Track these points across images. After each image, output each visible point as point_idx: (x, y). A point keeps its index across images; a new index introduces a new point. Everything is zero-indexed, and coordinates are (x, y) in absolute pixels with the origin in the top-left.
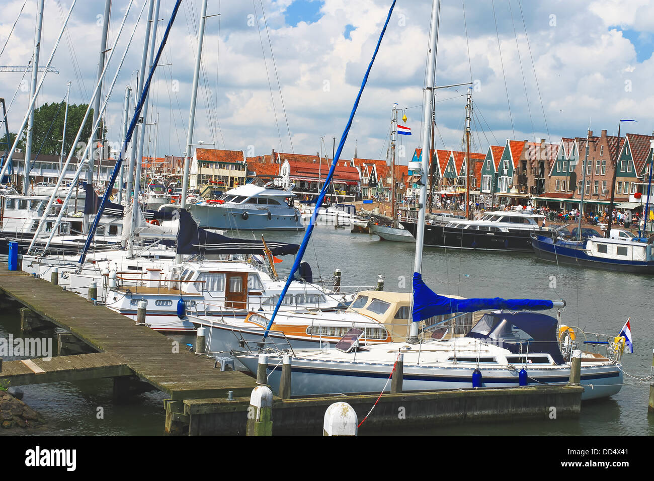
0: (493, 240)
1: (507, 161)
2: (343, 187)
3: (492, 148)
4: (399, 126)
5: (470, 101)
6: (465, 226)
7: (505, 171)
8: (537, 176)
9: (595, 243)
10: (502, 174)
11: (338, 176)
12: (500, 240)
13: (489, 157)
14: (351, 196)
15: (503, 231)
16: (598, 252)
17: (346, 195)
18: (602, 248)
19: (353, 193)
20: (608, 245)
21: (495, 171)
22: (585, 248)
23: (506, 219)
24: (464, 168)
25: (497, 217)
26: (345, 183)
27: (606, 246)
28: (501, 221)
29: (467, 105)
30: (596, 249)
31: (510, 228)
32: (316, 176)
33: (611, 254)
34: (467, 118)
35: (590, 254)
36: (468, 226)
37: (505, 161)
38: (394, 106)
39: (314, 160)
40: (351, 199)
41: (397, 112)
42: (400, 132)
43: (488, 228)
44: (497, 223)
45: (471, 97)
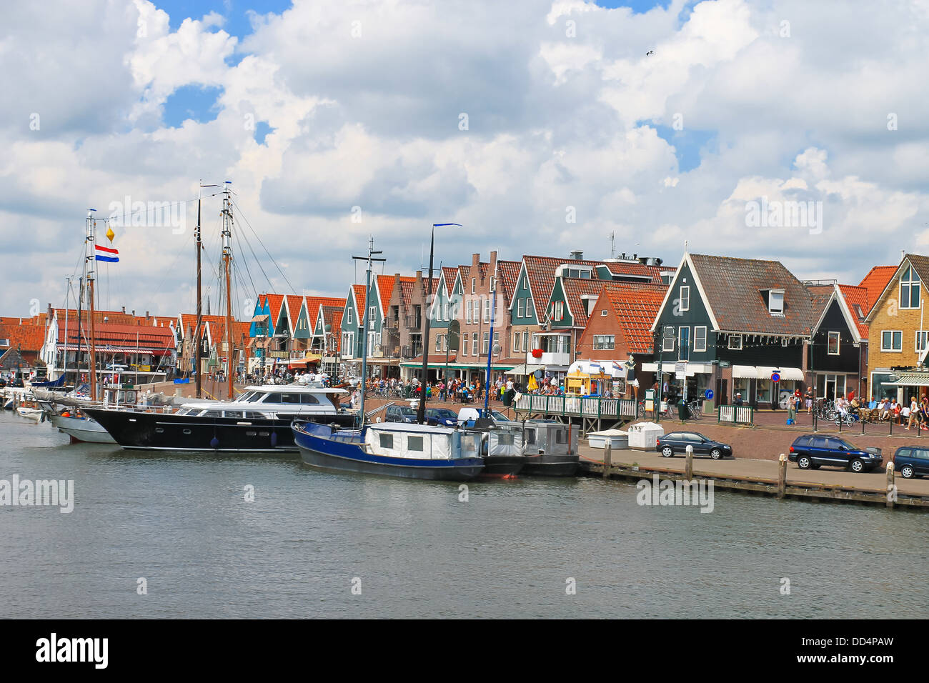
0: (248, 434)
1: (374, 307)
2: (148, 359)
3: (355, 288)
4: (98, 248)
5: (229, 204)
6: (200, 411)
7: (372, 324)
8: (412, 330)
9: (376, 431)
10: (368, 328)
11: (162, 343)
12: (262, 434)
13: (351, 304)
14: (160, 373)
15: (269, 418)
16: (381, 446)
17: (151, 371)
18: (386, 441)
19: (163, 368)
20: (395, 434)
21: (359, 324)
22: (363, 441)
23: (274, 398)
24: (320, 322)
25: (260, 394)
26: (151, 352)
27: (392, 436)
28: (265, 401)
29: (224, 211)
30: (378, 443)
31: (279, 413)
32: (132, 344)
33: (400, 450)
34: (223, 232)
35: (369, 452)
36: (204, 412)
37: (372, 308)
38: (90, 214)
39: (105, 318)
40: (160, 378)
41: (95, 224)
42: (99, 258)
43: (240, 413)
44: (258, 406)
45: (229, 197)
